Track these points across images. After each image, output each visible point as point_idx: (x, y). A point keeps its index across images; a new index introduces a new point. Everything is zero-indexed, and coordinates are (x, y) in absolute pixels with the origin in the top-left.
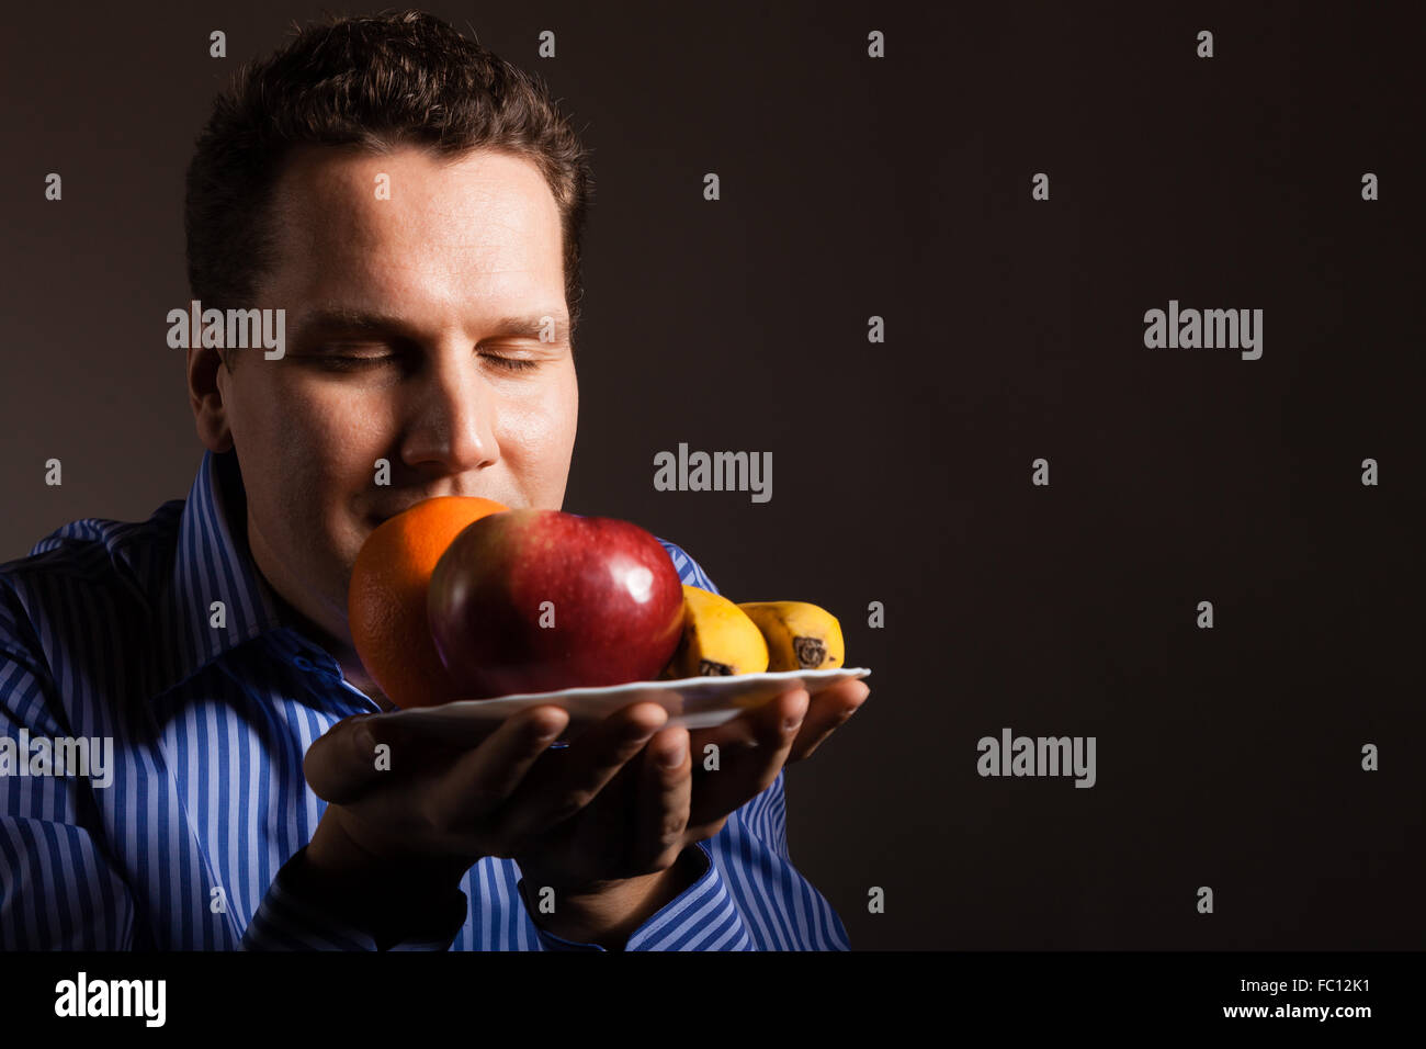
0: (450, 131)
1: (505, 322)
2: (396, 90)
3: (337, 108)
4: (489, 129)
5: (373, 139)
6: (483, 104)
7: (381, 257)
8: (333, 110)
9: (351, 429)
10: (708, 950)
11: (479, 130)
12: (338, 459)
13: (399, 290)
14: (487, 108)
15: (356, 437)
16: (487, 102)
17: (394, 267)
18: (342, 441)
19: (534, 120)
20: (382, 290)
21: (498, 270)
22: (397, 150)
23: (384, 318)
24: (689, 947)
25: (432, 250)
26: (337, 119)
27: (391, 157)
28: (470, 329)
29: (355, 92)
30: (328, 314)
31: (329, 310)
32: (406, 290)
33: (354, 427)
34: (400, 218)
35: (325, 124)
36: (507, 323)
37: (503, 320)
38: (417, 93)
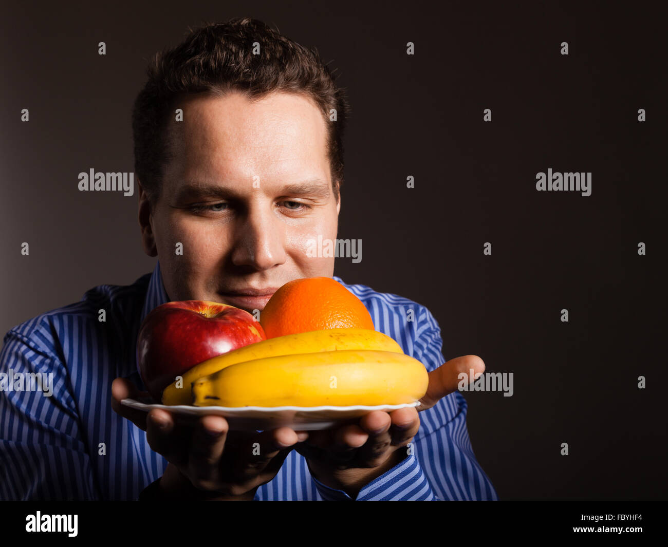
0: (255, 83)
1: (287, 187)
2: (227, 61)
3: (196, 73)
4: (277, 81)
5: (214, 89)
6: (274, 67)
7: (218, 155)
8: (194, 74)
9: (205, 247)
10: (408, 500)
11: (271, 82)
12: (199, 264)
13: (227, 172)
14: (276, 70)
15: (207, 251)
16: (276, 67)
17: (225, 160)
18: (200, 253)
19: (306, 75)
20: (218, 173)
21: (282, 159)
22: (228, 94)
23: (220, 188)
24: (397, 498)
25: (245, 149)
26: (196, 78)
27: (224, 98)
28: (268, 192)
29: (206, 64)
30: (192, 187)
31: (191, 184)
32: (230, 172)
33: (207, 246)
34: (228, 132)
35: (191, 81)
36: (288, 188)
37: (286, 186)
38: (238, 63)
